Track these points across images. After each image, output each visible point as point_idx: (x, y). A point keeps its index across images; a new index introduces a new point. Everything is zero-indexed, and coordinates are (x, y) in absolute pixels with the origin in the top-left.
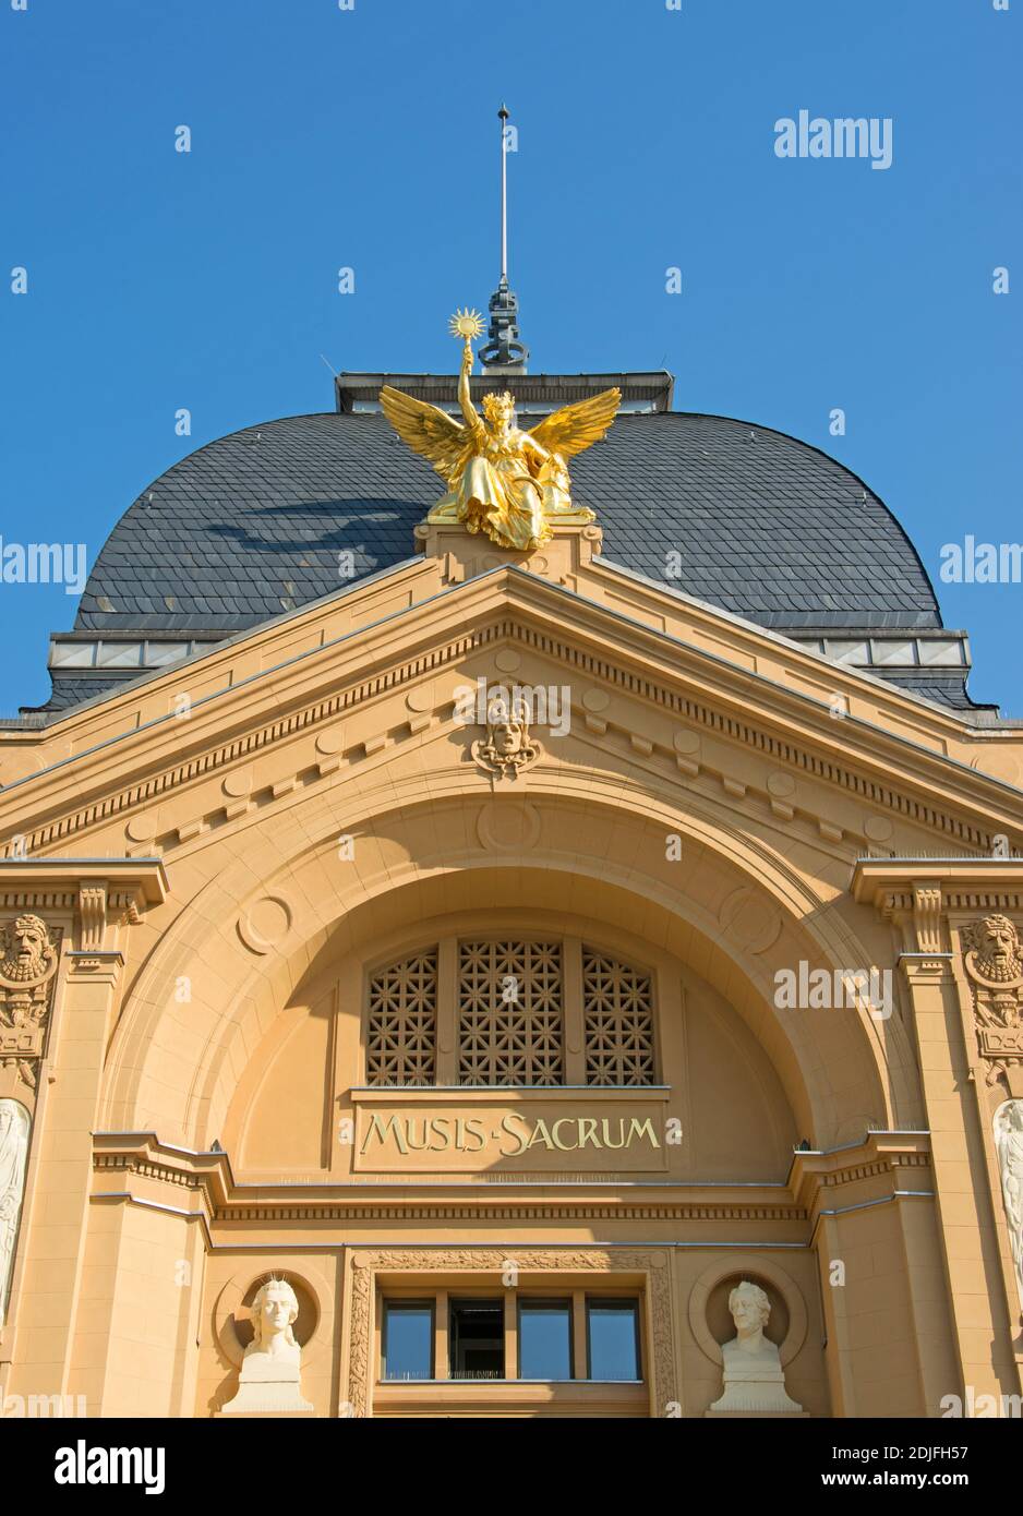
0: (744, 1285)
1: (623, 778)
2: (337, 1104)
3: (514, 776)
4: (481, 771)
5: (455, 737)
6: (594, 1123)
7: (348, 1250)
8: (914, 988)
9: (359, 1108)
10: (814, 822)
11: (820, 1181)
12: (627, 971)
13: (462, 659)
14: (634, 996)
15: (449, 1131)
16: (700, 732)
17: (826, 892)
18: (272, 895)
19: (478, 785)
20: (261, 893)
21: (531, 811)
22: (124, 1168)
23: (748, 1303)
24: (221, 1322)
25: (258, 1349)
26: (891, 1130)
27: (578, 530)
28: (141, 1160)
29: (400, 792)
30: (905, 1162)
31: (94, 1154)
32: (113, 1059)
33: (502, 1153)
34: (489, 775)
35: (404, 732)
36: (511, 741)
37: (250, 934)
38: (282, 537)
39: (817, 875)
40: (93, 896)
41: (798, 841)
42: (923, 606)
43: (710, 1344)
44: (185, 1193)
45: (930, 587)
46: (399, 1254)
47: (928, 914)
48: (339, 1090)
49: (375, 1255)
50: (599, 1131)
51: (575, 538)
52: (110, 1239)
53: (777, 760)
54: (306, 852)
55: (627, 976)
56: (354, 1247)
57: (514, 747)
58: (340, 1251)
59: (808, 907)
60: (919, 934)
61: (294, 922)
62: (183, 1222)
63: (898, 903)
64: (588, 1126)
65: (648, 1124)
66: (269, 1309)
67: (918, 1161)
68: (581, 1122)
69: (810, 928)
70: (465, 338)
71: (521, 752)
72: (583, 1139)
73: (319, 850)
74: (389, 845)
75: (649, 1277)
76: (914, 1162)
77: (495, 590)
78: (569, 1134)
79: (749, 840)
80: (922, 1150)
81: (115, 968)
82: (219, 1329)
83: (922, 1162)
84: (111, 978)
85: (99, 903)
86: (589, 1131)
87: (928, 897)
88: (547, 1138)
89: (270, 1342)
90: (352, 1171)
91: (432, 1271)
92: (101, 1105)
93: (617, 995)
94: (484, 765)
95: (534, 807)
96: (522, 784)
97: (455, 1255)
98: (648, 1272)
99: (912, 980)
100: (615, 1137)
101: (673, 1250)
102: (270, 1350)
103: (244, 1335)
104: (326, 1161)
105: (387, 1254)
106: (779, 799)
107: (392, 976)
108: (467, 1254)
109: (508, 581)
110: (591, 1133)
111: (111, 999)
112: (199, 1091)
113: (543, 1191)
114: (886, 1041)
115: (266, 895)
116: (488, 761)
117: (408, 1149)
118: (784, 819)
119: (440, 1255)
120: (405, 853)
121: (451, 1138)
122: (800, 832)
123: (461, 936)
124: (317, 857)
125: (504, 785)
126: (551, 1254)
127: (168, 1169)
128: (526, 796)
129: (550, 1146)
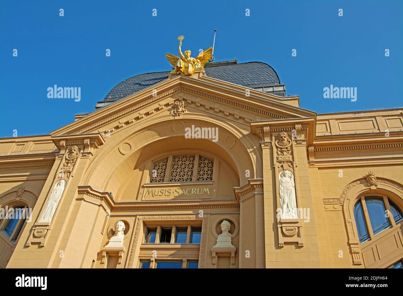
0: (224, 221)
1: (203, 114)
2: (141, 187)
3: (179, 116)
4: (173, 116)
5: (169, 110)
6: (195, 189)
7: (138, 216)
8: (263, 149)
9: (145, 188)
10: (244, 119)
11: (240, 194)
12: (209, 160)
13: (171, 95)
14: (210, 165)
15: (164, 192)
16: (220, 104)
17: (245, 133)
18: (127, 142)
19: (172, 118)
20: (124, 142)
21: (183, 123)
22: (84, 193)
23: (225, 225)
24: (109, 230)
25: (116, 235)
26: (255, 179)
27: (200, 71)
28: (88, 192)
29: (155, 121)
30: (257, 186)
31: (78, 191)
32: (87, 173)
33: (174, 196)
34: (174, 116)
35: (157, 110)
36: (179, 109)
37: (121, 150)
38: (146, 84)
39: (244, 129)
40: (87, 141)
41: (240, 123)
42: (277, 82)
43: (216, 234)
44: (100, 201)
45: (279, 78)
46: (148, 217)
47: (267, 133)
48: (142, 185)
49: (143, 217)
50: (196, 191)
51: (199, 73)
52: (77, 207)
53: (236, 107)
54: (134, 133)
55: (209, 161)
56: (139, 215)
57: (180, 110)
58: (136, 216)
59: (241, 136)
60: (265, 138)
61: (132, 148)
62: (98, 206)
63: (260, 131)
64: (194, 190)
65: (208, 189)
66: (117, 227)
67: (261, 186)
68: (193, 189)
69: (241, 140)
70: (180, 40)
71: (181, 111)
72: (193, 192)
73: (137, 133)
74: (153, 132)
75: (203, 220)
76: (259, 186)
77: (178, 80)
78: (190, 192)
79: (229, 124)
80: (261, 183)
81: (90, 155)
82: (108, 231)
83: (262, 186)
84: (89, 157)
85: (88, 143)
86: (194, 191)
87: (266, 129)
88: (185, 193)
89: (117, 234)
90: (142, 200)
91: (155, 220)
92: (82, 181)
93: (206, 165)
94: (173, 114)
95: (184, 122)
96: (181, 117)
97: (160, 217)
98: (203, 219)
99: (262, 148)
100: (200, 192)
101: (209, 214)
102: (117, 235)
103: (113, 233)
104: (137, 199)
105: (146, 217)
106: (236, 115)
107: (159, 164)
108: (163, 216)
109: (181, 78)
110: (195, 191)
111: (88, 161)
112: (106, 181)
113: (181, 202)
114: (256, 162)
115: (125, 142)
116: (174, 113)
117: (154, 196)
118: (237, 119)
119: (157, 217)
120: (157, 134)
121: (164, 194)
122: (241, 121)
123: (174, 155)
124: (137, 135)
125: (177, 118)
126: (182, 216)
127: (95, 195)
128: (182, 120)
129: (185, 194)
